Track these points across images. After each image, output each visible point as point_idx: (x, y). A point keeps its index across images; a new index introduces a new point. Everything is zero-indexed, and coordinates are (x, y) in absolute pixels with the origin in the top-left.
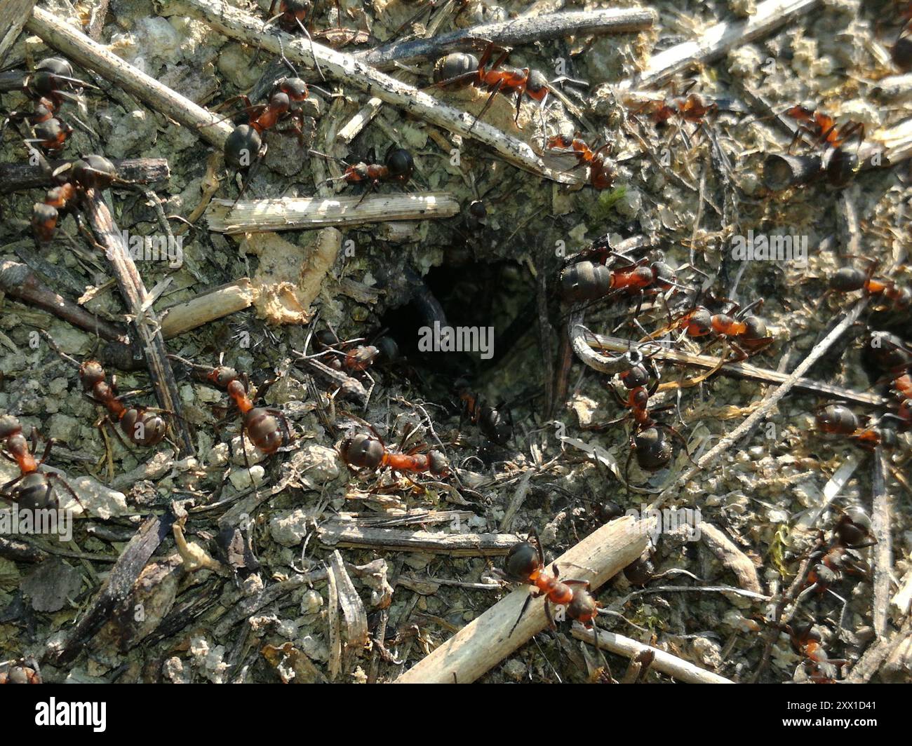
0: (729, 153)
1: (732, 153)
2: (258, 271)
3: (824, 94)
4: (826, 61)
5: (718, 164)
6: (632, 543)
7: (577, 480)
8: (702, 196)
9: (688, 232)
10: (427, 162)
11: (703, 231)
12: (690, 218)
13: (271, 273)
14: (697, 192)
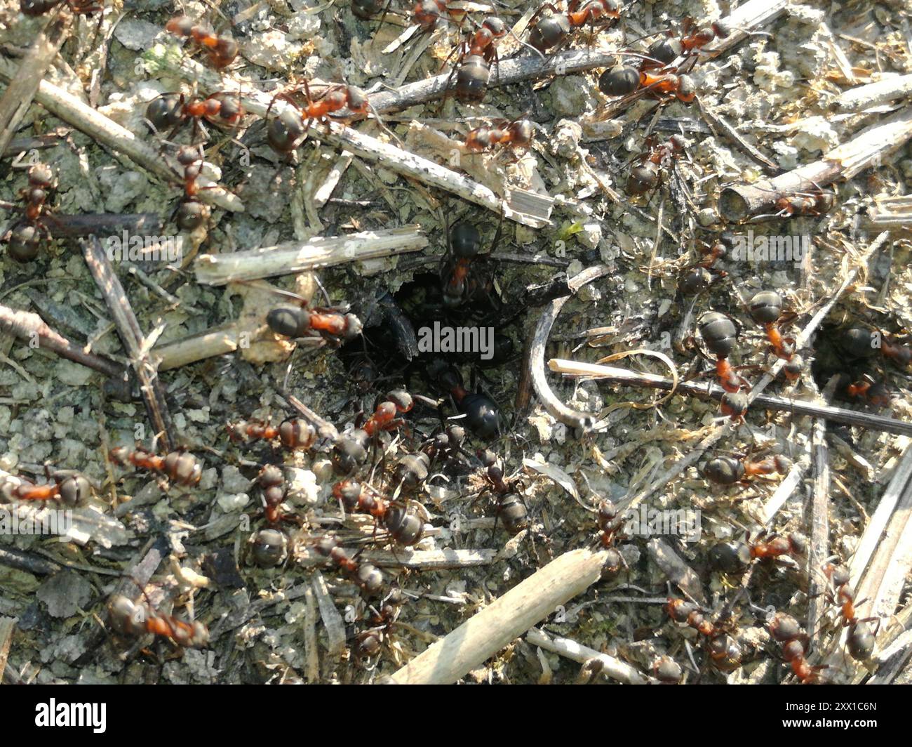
0: (688, 178)
1: (691, 178)
2: (242, 313)
3: (784, 108)
4: (788, 75)
5: (677, 194)
6: (584, 577)
7: (538, 494)
8: (660, 225)
9: (646, 258)
10: (398, 197)
11: (660, 260)
12: (648, 246)
13: (254, 315)
14: (656, 222)
